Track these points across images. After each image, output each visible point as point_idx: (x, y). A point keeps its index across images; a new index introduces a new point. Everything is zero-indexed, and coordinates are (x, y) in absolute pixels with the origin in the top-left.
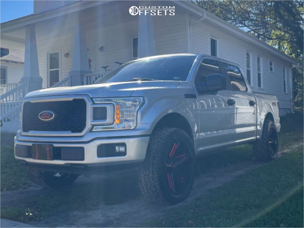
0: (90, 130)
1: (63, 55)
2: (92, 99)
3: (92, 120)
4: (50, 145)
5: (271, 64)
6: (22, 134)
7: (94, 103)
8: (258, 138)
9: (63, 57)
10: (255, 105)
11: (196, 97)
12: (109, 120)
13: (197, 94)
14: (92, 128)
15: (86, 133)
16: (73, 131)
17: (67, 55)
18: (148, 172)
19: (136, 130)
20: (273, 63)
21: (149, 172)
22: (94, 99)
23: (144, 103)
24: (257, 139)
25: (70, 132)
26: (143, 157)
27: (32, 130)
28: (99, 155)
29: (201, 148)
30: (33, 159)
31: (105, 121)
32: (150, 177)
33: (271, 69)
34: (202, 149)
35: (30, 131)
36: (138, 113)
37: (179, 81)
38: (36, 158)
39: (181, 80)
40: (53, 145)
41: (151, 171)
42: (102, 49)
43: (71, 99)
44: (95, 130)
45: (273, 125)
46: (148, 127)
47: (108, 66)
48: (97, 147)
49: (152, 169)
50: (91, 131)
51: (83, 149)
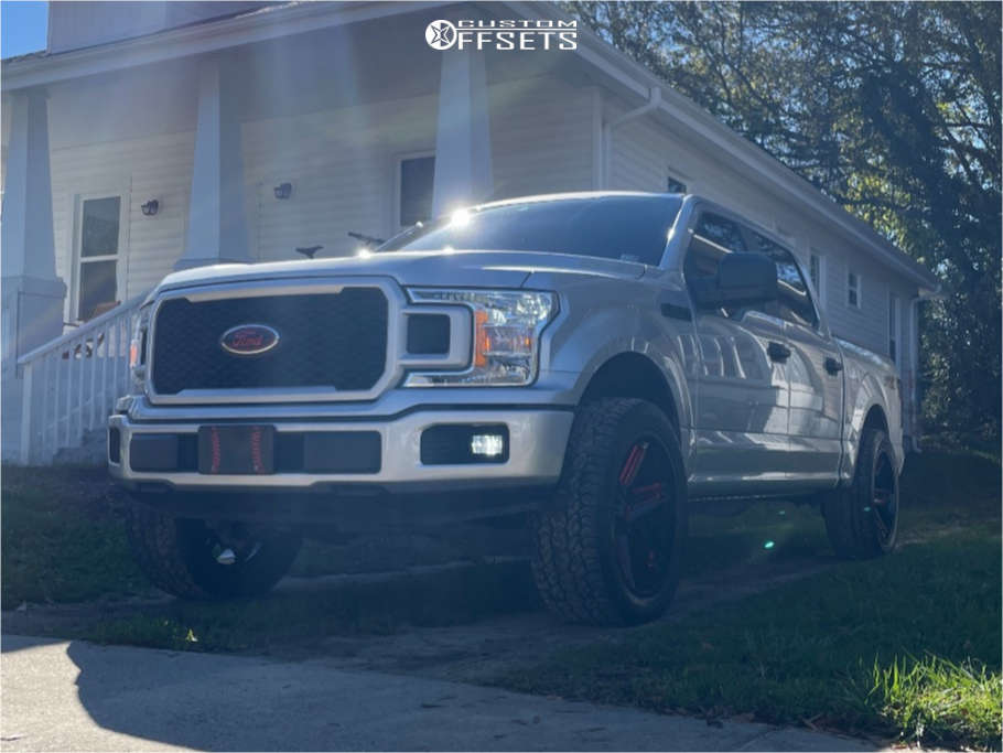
0: (395, 383)
1: (137, 206)
2: (403, 288)
3: (406, 353)
4: (266, 427)
5: (852, 281)
6: (154, 401)
7: (410, 303)
8: (845, 479)
9: (138, 213)
10: (840, 373)
11: (688, 318)
12: (456, 355)
13: (691, 308)
14: (404, 378)
15: (385, 393)
16: (341, 387)
17: (152, 207)
18: (564, 519)
19: (536, 389)
20: (859, 279)
21: (567, 520)
22: (409, 291)
23: (559, 312)
24: (841, 481)
25: (333, 388)
26: (555, 470)
27: (190, 386)
28: (427, 458)
29: (710, 476)
30: (202, 473)
31: (446, 357)
32: (570, 534)
33: (853, 296)
34: (710, 479)
35: (184, 392)
36: (543, 339)
37: (641, 264)
38: (213, 468)
39: (648, 263)
40: (274, 428)
41: (576, 517)
42: (285, 191)
43: (336, 288)
44: (411, 382)
45: (886, 443)
46: (569, 382)
47: (320, 248)
48: (421, 432)
49: (576, 508)
50: (399, 386)
51: (376, 438)
